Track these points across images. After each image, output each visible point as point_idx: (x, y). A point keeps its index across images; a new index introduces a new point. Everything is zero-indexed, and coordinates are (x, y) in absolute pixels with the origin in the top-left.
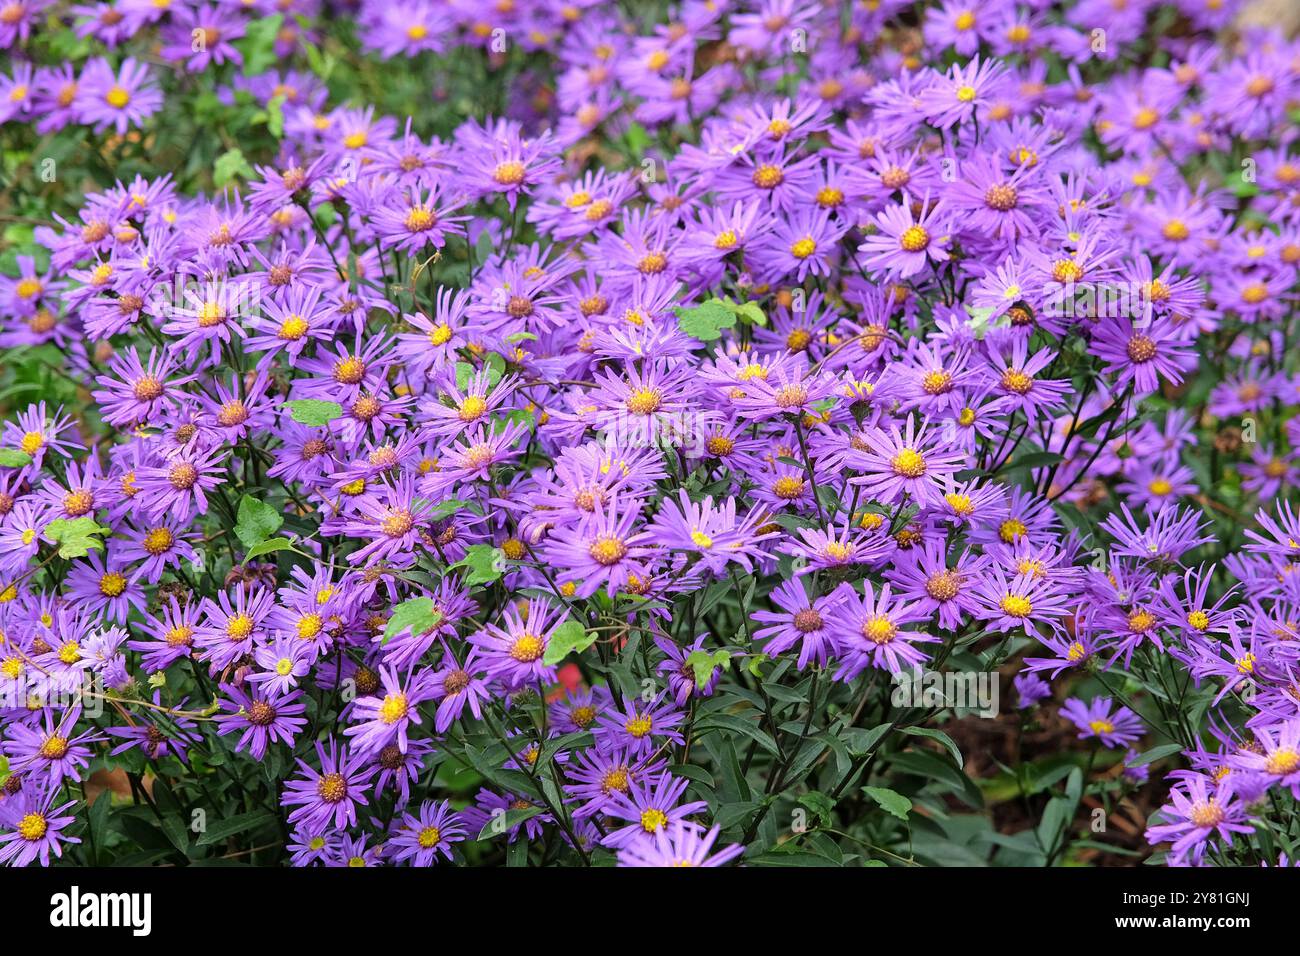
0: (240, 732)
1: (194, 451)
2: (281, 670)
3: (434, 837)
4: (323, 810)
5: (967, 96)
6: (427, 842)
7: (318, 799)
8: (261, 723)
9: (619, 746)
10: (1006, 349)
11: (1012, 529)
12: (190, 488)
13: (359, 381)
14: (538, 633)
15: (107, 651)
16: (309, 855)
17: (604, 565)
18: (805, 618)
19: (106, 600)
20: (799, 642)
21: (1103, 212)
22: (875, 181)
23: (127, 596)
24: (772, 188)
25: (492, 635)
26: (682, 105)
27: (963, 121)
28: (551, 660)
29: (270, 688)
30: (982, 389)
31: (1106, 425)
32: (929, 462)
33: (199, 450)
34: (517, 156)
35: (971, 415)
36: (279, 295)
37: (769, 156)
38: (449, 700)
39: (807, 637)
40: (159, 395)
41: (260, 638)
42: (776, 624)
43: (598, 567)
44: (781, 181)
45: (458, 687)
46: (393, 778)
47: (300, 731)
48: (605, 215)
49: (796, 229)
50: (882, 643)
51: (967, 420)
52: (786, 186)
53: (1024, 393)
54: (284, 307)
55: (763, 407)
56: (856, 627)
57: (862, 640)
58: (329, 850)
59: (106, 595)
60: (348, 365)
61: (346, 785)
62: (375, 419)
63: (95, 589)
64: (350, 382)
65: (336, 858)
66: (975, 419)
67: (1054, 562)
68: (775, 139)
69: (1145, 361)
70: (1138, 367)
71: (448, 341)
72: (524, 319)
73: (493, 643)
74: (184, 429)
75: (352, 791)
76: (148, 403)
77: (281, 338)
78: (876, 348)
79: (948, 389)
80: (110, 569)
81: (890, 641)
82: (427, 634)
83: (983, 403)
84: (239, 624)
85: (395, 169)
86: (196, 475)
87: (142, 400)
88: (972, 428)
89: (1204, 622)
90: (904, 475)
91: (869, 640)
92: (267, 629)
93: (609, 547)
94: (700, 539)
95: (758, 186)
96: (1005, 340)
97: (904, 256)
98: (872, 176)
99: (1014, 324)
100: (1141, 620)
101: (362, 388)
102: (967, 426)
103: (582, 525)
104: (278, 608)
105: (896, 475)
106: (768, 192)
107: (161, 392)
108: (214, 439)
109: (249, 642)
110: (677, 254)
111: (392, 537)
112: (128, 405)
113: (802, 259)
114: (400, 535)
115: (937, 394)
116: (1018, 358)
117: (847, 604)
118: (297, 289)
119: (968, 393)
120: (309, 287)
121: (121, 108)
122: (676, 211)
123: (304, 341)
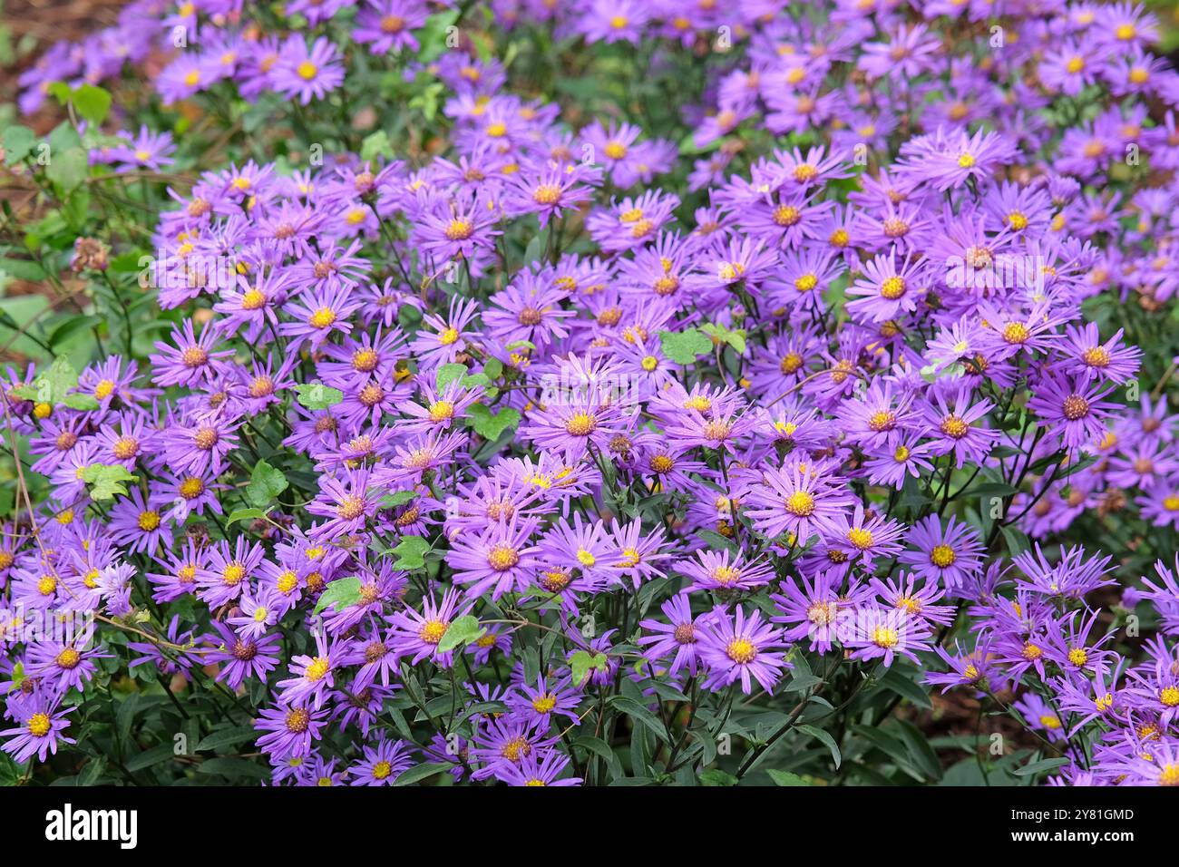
0: (223, 664)
1: (218, 417)
2: (257, 617)
3: (386, 770)
4: (286, 738)
5: (965, 164)
6: (379, 775)
7: (284, 728)
8: (243, 659)
9: (523, 719)
10: (952, 396)
11: (943, 555)
12: (209, 449)
13: (371, 370)
14: (446, 620)
15: (117, 583)
16: (287, 771)
17: (498, 571)
18: (683, 630)
19: (141, 533)
20: (675, 652)
21: (1073, 279)
22: (879, 229)
23: (157, 532)
24: (787, 226)
25: (409, 617)
26: (803, 119)
27: (956, 186)
28: (446, 647)
29: (244, 632)
30: (917, 433)
31: (1052, 467)
32: (819, 504)
33: (223, 417)
34: (558, 180)
35: (905, 454)
36: (318, 287)
37: (789, 199)
38: (366, 668)
39: (682, 648)
40: (203, 364)
41: (246, 587)
42: (662, 633)
43: (491, 572)
44: (797, 221)
45: (376, 658)
46: (358, 714)
47: (273, 669)
48: (646, 234)
49: (804, 265)
50: (740, 663)
51: (901, 458)
52: (800, 227)
53: (958, 438)
54: (320, 298)
55: (691, 438)
56: (722, 646)
57: (724, 657)
58: (302, 769)
59: (142, 529)
60: (364, 356)
61: (308, 719)
62: (377, 406)
63: (134, 522)
64: (363, 370)
65: (309, 777)
66: (908, 458)
67: (933, 600)
68: (800, 182)
69: (1076, 419)
70: (1070, 423)
71: (454, 343)
72: (531, 328)
73: (408, 624)
74: (218, 395)
75: (311, 724)
76: (191, 371)
77: (312, 326)
78: (842, 381)
79: (889, 428)
80: (150, 507)
81: (749, 662)
82: (361, 606)
83: (917, 445)
84: (233, 571)
85: (458, 180)
86: (217, 439)
87: (188, 367)
88: (904, 466)
89: (1082, 660)
90: (794, 514)
91: (731, 659)
92: (254, 580)
93: (504, 557)
94: (584, 557)
95: (776, 224)
96: (951, 388)
97: (881, 302)
98: (878, 224)
99: (967, 373)
100: (1032, 650)
101: (373, 377)
102: (900, 463)
103: (487, 533)
104: (267, 562)
105: (788, 513)
106: (783, 230)
107: (205, 361)
108: (237, 407)
109: (237, 589)
110: (686, 280)
111: (345, 519)
112: (177, 369)
113: (802, 291)
114: (350, 519)
115: (880, 431)
116: (960, 406)
117: (718, 625)
118: (333, 283)
119: (905, 434)
120: (342, 283)
121: (309, 80)
122: (711, 236)
123: (326, 331)
